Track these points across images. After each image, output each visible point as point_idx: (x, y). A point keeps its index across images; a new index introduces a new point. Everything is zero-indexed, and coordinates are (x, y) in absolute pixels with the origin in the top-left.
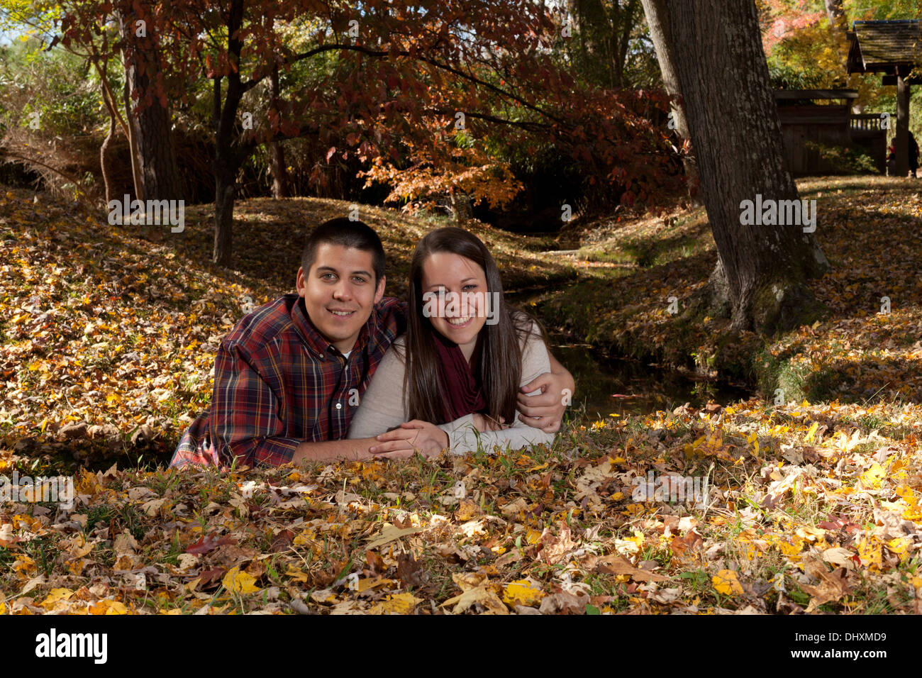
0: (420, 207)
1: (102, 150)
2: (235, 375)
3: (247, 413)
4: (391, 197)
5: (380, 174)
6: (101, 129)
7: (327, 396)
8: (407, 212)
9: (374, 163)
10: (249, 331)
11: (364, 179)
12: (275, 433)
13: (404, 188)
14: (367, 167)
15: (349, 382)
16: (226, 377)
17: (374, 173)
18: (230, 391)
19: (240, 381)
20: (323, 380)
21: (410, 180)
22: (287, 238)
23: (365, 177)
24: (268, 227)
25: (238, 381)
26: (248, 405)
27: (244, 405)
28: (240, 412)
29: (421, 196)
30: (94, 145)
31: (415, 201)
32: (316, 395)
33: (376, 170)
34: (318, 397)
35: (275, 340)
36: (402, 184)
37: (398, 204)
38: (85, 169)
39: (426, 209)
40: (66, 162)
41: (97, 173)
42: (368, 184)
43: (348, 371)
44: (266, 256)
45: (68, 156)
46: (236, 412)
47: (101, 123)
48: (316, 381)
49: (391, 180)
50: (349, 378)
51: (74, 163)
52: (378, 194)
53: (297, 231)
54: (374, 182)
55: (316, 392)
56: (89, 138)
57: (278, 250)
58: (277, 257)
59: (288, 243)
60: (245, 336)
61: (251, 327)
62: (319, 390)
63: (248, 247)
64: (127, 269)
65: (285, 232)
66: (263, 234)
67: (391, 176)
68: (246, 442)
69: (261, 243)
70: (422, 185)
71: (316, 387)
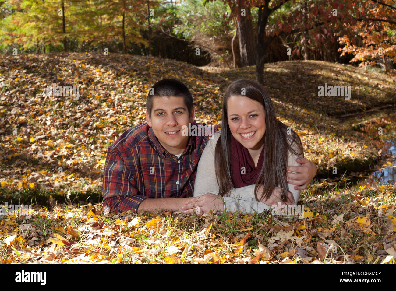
0: (368, 64)
1: (232, 41)
2: (115, 163)
3: (117, 183)
4: (353, 60)
5: (349, 50)
6: (232, 32)
7: (167, 176)
8: (361, 67)
9: (346, 45)
10: (125, 140)
11: (342, 52)
12: (131, 194)
13: (360, 56)
14: (343, 46)
15: (181, 170)
16: (110, 163)
17: (346, 49)
18: (110, 171)
19: (117, 166)
20: (164, 167)
21: (363, 52)
22: (294, 79)
23: (342, 51)
24: (286, 75)
25: (116, 166)
26: (119, 179)
27: (116, 179)
28: (114, 182)
29: (368, 59)
30: (229, 39)
31: (365, 61)
32: (161, 175)
33: (347, 48)
34: (162, 176)
35: (136, 146)
36: (359, 54)
37: (357, 64)
38: (226, 49)
39: (371, 65)
40: (218, 47)
41: (230, 51)
42: (343, 54)
43: (180, 163)
44: (282, 87)
45: (219, 44)
46: (112, 182)
47: (232, 29)
48: (160, 168)
49: (354, 52)
50: (181, 167)
51: (221, 47)
52: (347, 59)
53: (299, 76)
54: (346, 53)
55: (161, 174)
56: (227, 36)
57: (288, 84)
58: (288, 88)
59: (294, 81)
60: (120, 143)
61: (126, 138)
62: (162, 173)
63: (274, 83)
64: (194, 94)
65: (293, 76)
66: (283, 77)
67: (354, 50)
68: (113, 198)
69: (281, 81)
70: (368, 54)
71: (160, 171)
